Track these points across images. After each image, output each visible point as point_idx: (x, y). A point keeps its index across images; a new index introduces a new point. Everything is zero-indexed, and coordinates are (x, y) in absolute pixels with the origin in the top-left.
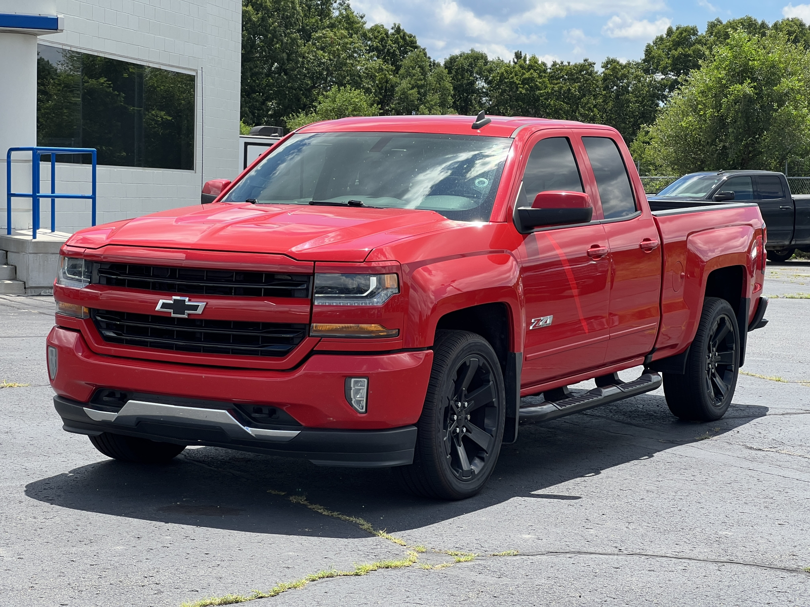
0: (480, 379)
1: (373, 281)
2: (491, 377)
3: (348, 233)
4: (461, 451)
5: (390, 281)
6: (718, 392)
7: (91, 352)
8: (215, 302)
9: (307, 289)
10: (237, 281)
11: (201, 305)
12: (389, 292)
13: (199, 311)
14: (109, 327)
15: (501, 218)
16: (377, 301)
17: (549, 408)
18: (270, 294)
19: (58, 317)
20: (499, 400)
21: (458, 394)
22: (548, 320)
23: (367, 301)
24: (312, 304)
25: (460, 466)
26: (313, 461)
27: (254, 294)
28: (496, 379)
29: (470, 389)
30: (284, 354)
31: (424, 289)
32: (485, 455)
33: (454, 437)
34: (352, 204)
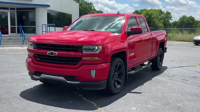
0: (120, 68)
1: (96, 48)
2: (122, 67)
3: (91, 36)
4: (116, 83)
5: (100, 47)
6: (160, 65)
7: (34, 63)
8: (60, 52)
9: (81, 49)
10: (65, 48)
11: (57, 53)
12: (100, 50)
13: (57, 54)
14: (38, 58)
15: (124, 33)
16: (97, 52)
17: (133, 72)
18: (73, 51)
19: (28, 55)
20: (124, 72)
21: (115, 71)
22: (133, 54)
23: (95, 52)
24: (82, 53)
25: (116, 87)
26: (83, 88)
27: (69, 51)
28: (123, 67)
29: (118, 70)
30: (76, 64)
31: (108, 49)
32: (121, 84)
33: (115, 80)
34: (92, 30)
